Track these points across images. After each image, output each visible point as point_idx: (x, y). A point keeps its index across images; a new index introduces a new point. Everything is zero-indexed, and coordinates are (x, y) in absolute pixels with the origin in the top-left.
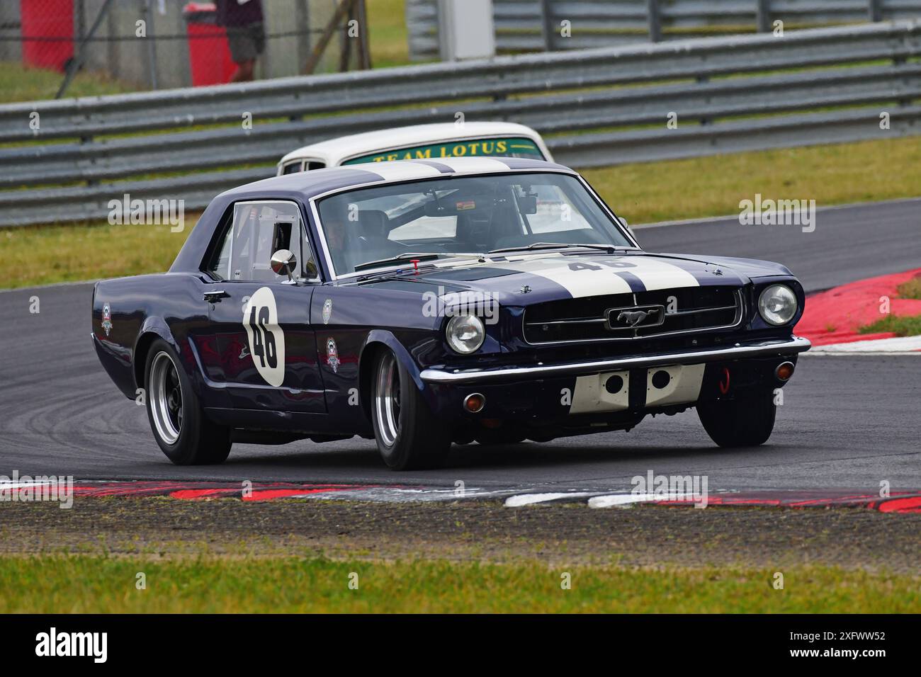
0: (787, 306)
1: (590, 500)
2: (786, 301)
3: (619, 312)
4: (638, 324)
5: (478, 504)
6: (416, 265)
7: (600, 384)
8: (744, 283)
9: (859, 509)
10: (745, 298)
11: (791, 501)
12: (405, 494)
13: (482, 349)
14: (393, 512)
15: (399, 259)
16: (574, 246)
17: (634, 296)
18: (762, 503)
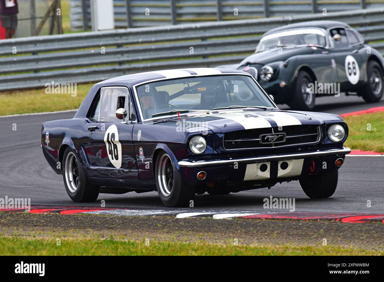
0: (340, 134)
1: (214, 216)
2: (340, 131)
3: (266, 136)
4: (274, 141)
5: (164, 217)
6: (179, 115)
7: (257, 168)
8: (321, 123)
9: (333, 221)
10: (322, 130)
11: (302, 217)
12: (131, 212)
13: (205, 152)
14: (128, 220)
15: (171, 112)
16: (249, 107)
17: (273, 129)
18: (289, 218)
